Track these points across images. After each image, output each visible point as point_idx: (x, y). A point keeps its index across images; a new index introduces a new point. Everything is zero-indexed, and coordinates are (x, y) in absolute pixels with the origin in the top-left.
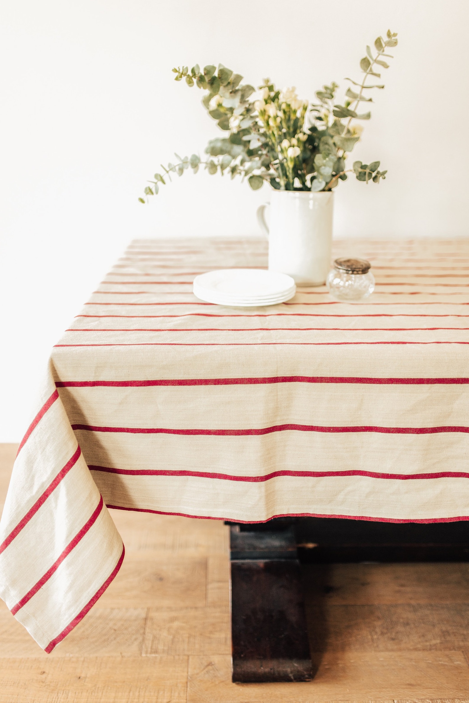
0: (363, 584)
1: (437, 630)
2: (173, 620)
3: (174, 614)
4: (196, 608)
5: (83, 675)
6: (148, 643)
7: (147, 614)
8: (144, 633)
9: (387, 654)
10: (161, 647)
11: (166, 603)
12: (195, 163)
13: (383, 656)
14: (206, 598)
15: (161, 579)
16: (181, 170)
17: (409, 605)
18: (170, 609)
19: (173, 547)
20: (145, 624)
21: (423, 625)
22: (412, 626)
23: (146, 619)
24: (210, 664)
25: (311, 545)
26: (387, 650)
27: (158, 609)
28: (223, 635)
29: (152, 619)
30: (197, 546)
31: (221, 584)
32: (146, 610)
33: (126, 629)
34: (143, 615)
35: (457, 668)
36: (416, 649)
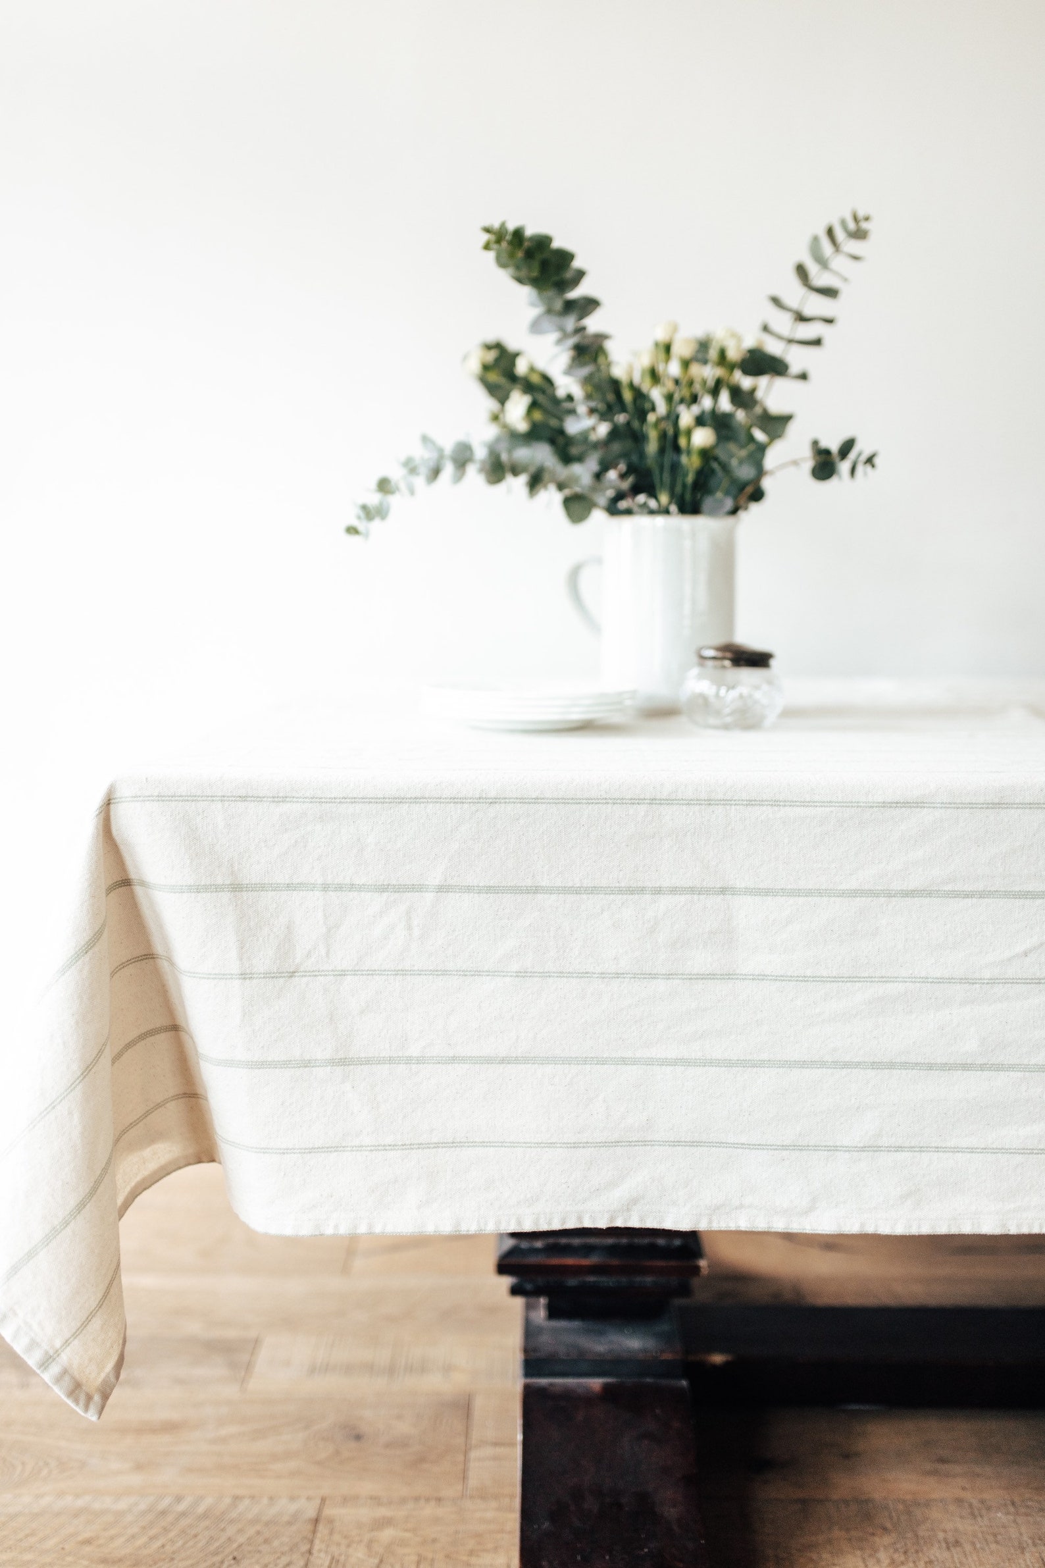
0: (847, 1456)
1: (1029, 1558)
2: (381, 1524)
3: (383, 1512)
4: (439, 1500)
7: (320, 1510)
8: (310, 1552)
11: (368, 1487)
12: (462, 458)
14: (464, 1478)
15: (358, 1437)
16: (436, 472)
17: (959, 1501)
18: (376, 1500)
19: (391, 1370)
20: (314, 1532)
21: (993, 1546)
22: (968, 1548)
23: (316, 1521)
25: (718, 1359)
27: (347, 1500)
28: (501, 1560)
29: (331, 1521)
30: (448, 1369)
31: (500, 1450)
32: (318, 1501)
33: (266, 1541)
34: (311, 1513)
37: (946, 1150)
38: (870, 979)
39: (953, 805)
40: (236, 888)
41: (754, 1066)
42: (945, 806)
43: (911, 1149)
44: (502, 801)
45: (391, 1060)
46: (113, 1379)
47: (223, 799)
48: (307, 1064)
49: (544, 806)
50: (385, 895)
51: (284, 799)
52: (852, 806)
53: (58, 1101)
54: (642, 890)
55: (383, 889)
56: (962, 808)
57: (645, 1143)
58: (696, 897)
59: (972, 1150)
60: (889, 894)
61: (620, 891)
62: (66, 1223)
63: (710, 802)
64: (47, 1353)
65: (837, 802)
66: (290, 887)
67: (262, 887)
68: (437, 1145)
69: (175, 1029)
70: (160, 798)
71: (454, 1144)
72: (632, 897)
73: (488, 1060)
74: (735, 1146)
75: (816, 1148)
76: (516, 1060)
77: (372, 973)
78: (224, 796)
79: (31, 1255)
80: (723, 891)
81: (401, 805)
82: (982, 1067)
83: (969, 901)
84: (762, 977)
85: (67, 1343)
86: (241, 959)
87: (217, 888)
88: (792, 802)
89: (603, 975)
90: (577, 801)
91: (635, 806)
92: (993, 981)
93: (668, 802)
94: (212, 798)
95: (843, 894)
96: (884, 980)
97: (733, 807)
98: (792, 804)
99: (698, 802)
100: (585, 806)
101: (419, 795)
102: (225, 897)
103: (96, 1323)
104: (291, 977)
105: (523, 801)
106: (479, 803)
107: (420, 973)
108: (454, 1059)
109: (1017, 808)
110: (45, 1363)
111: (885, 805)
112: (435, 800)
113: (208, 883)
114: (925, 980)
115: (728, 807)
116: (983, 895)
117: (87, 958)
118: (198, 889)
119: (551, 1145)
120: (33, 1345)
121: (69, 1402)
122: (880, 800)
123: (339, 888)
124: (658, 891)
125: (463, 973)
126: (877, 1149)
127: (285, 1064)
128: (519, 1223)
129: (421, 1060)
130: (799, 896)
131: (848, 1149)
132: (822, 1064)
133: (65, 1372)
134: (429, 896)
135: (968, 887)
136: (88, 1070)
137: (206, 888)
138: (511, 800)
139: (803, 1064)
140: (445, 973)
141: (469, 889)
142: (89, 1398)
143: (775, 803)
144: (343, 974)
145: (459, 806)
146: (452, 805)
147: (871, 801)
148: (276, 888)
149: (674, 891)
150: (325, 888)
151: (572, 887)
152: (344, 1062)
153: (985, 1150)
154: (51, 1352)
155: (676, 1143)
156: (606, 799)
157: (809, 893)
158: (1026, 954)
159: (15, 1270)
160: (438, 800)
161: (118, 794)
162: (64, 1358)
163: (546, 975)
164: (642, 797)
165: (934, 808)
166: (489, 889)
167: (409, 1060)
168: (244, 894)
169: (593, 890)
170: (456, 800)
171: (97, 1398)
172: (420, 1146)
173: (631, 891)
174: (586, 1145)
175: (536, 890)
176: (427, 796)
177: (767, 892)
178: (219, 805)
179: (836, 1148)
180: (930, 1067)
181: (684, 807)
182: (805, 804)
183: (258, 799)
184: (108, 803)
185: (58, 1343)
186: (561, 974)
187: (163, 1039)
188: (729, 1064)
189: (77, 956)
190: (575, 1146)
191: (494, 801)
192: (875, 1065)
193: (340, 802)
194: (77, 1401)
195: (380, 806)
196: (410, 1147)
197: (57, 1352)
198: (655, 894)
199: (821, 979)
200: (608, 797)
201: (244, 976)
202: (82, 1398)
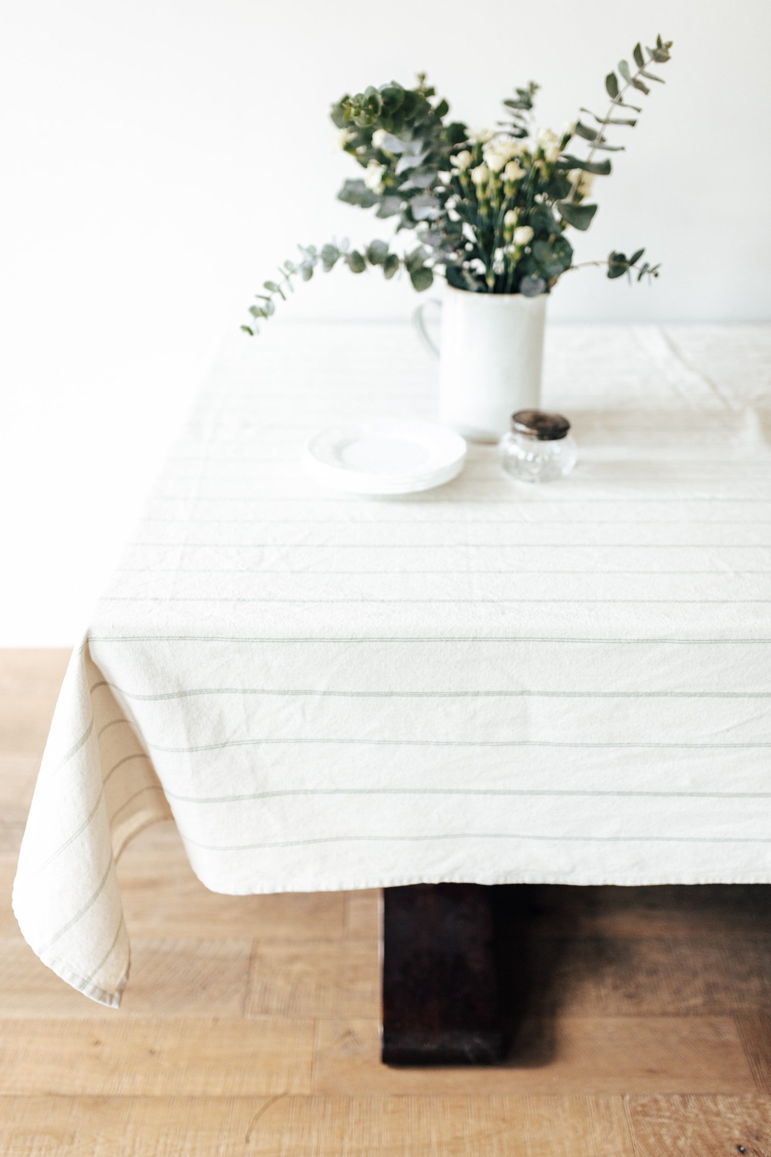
1: (699, 983)
2: (294, 959)
3: (294, 950)
4: (330, 941)
5: (157, 1048)
6: (255, 998)
7: (254, 949)
8: (249, 981)
9: (619, 1021)
10: (274, 1004)
11: (284, 931)
12: (331, 256)
13: (612, 1023)
14: (345, 924)
16: (309, 273)
18: (289, 941)
20: (250, 967)
21: (677, 974)
22: (662, 975)
23: (251, 958)
24: (349, 1033)
26: (619, 1014)
27: (271, 941)
28: (368, 987)
29: (261, 958)
32: (252, 942)
33: (221, 973)
34: (248, 951)
35: (725, 1045)
36: (664, 1014)
37: (663, 839)
38: (621, 745)
39: (686, 642)
40: (182, 694)
41: (538, 794)
42: (680, 642)
43: (640, 839)
44: (367, 640)
45: (294, 792)
46: (125, 980)
47: (168, 639)
48: (237, 798)
49: (397, 643)
50: (287, 696)
51: (212, 639)
52: (616, 642)
53: (74, 837)
54: (466, 694)
55: (285, 693)
56: (693, 643)
57: (464, 835)
58: (502, 697)
59: (680, 839)
60: (637, 695)
61: (450, 695)
62: (87, 907)
63: (514, 639)
64: (83, 979)
65: (605, 640)
66: (219, 691)
67: (201, 692)
68: (326, 840)
69: (144, 756)
70: (124, 639)
71: (337, 839)
72: (459, 698)
73: (360, 792)
74: (523, 837)
75: (577, 839)
76: (378, 791)
77: (279, 741)
78: (169, 637)
79: (66, 928)
80: (522, 693)
81: (296, 643)
82: (691, 795)
83: (692, 698)
84: (546, 744)
85: (95, 972)
86: (189, 739)
87: (170, 696)
88: (573, 639)
89: (437, 743)
90: (420, 640)
91: (461, 642)
92: (704, 746)
93: (486, 639)
94: (161, 638)
95: (605, 695)
96: (630, 745)
97: (531, 642)
98: (573, 640)
99: (507, 639)
100: (426, 643)
101: (308, 637)
102: (175, 701)
103: (112, 956)
104: (224, 746)
105: (381, 640)
106: (351, 642)
107: (312, 741)
108: (336, 791)
109: (732, 642)
110: (84, 984)
111: (638, 641)
112: (319, 640)
113: (163, 693)
114: (658, 745)
115: (528, 643)
116: (702, 695)
117: (83, 747)
118: (155, 698)
119: (402, 838)
120: (74, 976)
121: (101, 1002)
122: (636, 638)
123: (254, 691)
124: (477, 694)
125: (342, 741)
126: (617, 839)
127: (223, 800)
128: (381, 882)
129: (313, 792)
130: (575, 696)
131: (598, 839)
132: (585, 793)
133: (96, 987)
134: (317, 698)
135: (692, 691)
136: (91, 816)
137: (162, 697)
138: (374, 640)
139: (571, 793)
140: (329, 741)
141: (345, 694)
142: (112, 996)
143: (561, 640)
144: (259, 742)
145: (337, 644)
146: (332, 643)
147: (629, 638)
148: (209, 691)
149: (488, 694)
150: (244, 692)
151: (417, 692)
152: (263, 795)
153: (688, 839)
154: (86, 979)
155: (485, 836)
156: (441, 638)
157: (582, 695)
158: (728, 730)
159: (57, 936)
160: (321, 640)
161: (93, 636)
162: (94, 981)
163: (399, 743)
164: (467, 636)
165: (673, 643)
166: (359, 694)
167: (306, 792)
168: (188, 697)
169: (432, 694)
170: (334, 640)
171: (117, 995)
172: (315, 841)
173: (457, 694)
174: (425, 838)
175: (391, 694)
176: (314, 637)
177: (554, 694)
178: (167, 643)
179: (590, 839)
180: (657, 794)
181: (497, 643)
182: (582, 640)
183: (194, 638)
184: (87, 641)
185: (89, 973)
186: (409, 742)
187: (137, 762)
188: (522, 793)
189: (77, 748)
190: (418, 839)
191: (361, 641)
192: (619, 793)
193: (253, 641)
194: (104, 1001)
195: (280, 644)
196: (309, 842)
197: (90, 978)
198: (475, 696)
199: (587, 746)
200: (442, 637)
201: (192, 750)
202: (108, 998)
